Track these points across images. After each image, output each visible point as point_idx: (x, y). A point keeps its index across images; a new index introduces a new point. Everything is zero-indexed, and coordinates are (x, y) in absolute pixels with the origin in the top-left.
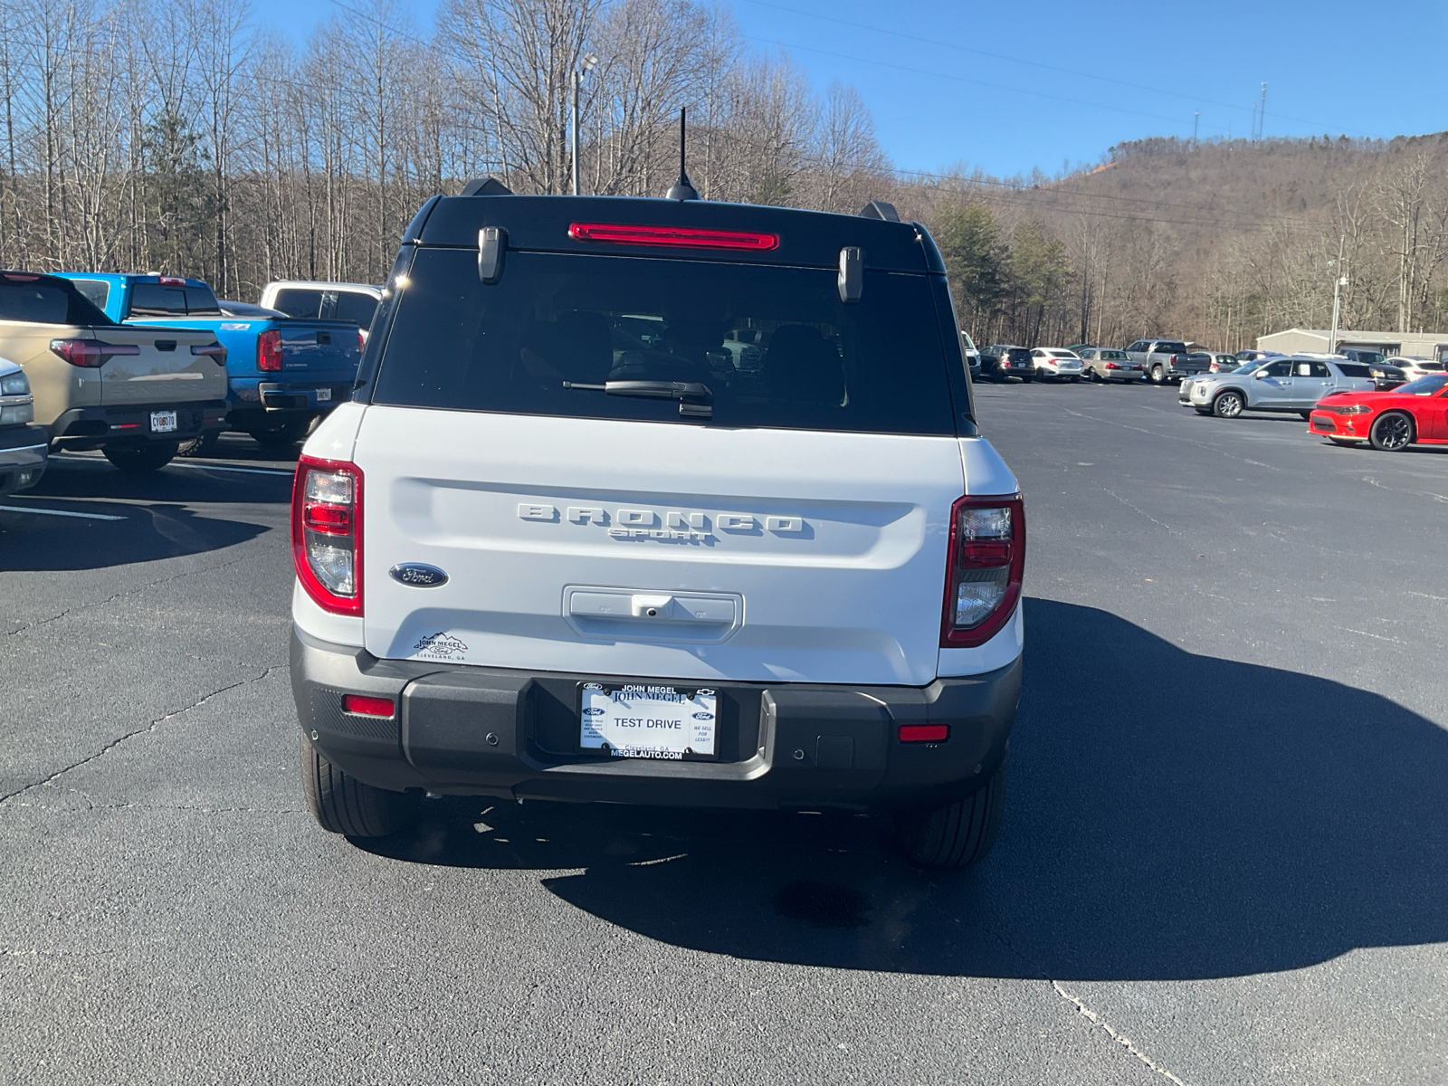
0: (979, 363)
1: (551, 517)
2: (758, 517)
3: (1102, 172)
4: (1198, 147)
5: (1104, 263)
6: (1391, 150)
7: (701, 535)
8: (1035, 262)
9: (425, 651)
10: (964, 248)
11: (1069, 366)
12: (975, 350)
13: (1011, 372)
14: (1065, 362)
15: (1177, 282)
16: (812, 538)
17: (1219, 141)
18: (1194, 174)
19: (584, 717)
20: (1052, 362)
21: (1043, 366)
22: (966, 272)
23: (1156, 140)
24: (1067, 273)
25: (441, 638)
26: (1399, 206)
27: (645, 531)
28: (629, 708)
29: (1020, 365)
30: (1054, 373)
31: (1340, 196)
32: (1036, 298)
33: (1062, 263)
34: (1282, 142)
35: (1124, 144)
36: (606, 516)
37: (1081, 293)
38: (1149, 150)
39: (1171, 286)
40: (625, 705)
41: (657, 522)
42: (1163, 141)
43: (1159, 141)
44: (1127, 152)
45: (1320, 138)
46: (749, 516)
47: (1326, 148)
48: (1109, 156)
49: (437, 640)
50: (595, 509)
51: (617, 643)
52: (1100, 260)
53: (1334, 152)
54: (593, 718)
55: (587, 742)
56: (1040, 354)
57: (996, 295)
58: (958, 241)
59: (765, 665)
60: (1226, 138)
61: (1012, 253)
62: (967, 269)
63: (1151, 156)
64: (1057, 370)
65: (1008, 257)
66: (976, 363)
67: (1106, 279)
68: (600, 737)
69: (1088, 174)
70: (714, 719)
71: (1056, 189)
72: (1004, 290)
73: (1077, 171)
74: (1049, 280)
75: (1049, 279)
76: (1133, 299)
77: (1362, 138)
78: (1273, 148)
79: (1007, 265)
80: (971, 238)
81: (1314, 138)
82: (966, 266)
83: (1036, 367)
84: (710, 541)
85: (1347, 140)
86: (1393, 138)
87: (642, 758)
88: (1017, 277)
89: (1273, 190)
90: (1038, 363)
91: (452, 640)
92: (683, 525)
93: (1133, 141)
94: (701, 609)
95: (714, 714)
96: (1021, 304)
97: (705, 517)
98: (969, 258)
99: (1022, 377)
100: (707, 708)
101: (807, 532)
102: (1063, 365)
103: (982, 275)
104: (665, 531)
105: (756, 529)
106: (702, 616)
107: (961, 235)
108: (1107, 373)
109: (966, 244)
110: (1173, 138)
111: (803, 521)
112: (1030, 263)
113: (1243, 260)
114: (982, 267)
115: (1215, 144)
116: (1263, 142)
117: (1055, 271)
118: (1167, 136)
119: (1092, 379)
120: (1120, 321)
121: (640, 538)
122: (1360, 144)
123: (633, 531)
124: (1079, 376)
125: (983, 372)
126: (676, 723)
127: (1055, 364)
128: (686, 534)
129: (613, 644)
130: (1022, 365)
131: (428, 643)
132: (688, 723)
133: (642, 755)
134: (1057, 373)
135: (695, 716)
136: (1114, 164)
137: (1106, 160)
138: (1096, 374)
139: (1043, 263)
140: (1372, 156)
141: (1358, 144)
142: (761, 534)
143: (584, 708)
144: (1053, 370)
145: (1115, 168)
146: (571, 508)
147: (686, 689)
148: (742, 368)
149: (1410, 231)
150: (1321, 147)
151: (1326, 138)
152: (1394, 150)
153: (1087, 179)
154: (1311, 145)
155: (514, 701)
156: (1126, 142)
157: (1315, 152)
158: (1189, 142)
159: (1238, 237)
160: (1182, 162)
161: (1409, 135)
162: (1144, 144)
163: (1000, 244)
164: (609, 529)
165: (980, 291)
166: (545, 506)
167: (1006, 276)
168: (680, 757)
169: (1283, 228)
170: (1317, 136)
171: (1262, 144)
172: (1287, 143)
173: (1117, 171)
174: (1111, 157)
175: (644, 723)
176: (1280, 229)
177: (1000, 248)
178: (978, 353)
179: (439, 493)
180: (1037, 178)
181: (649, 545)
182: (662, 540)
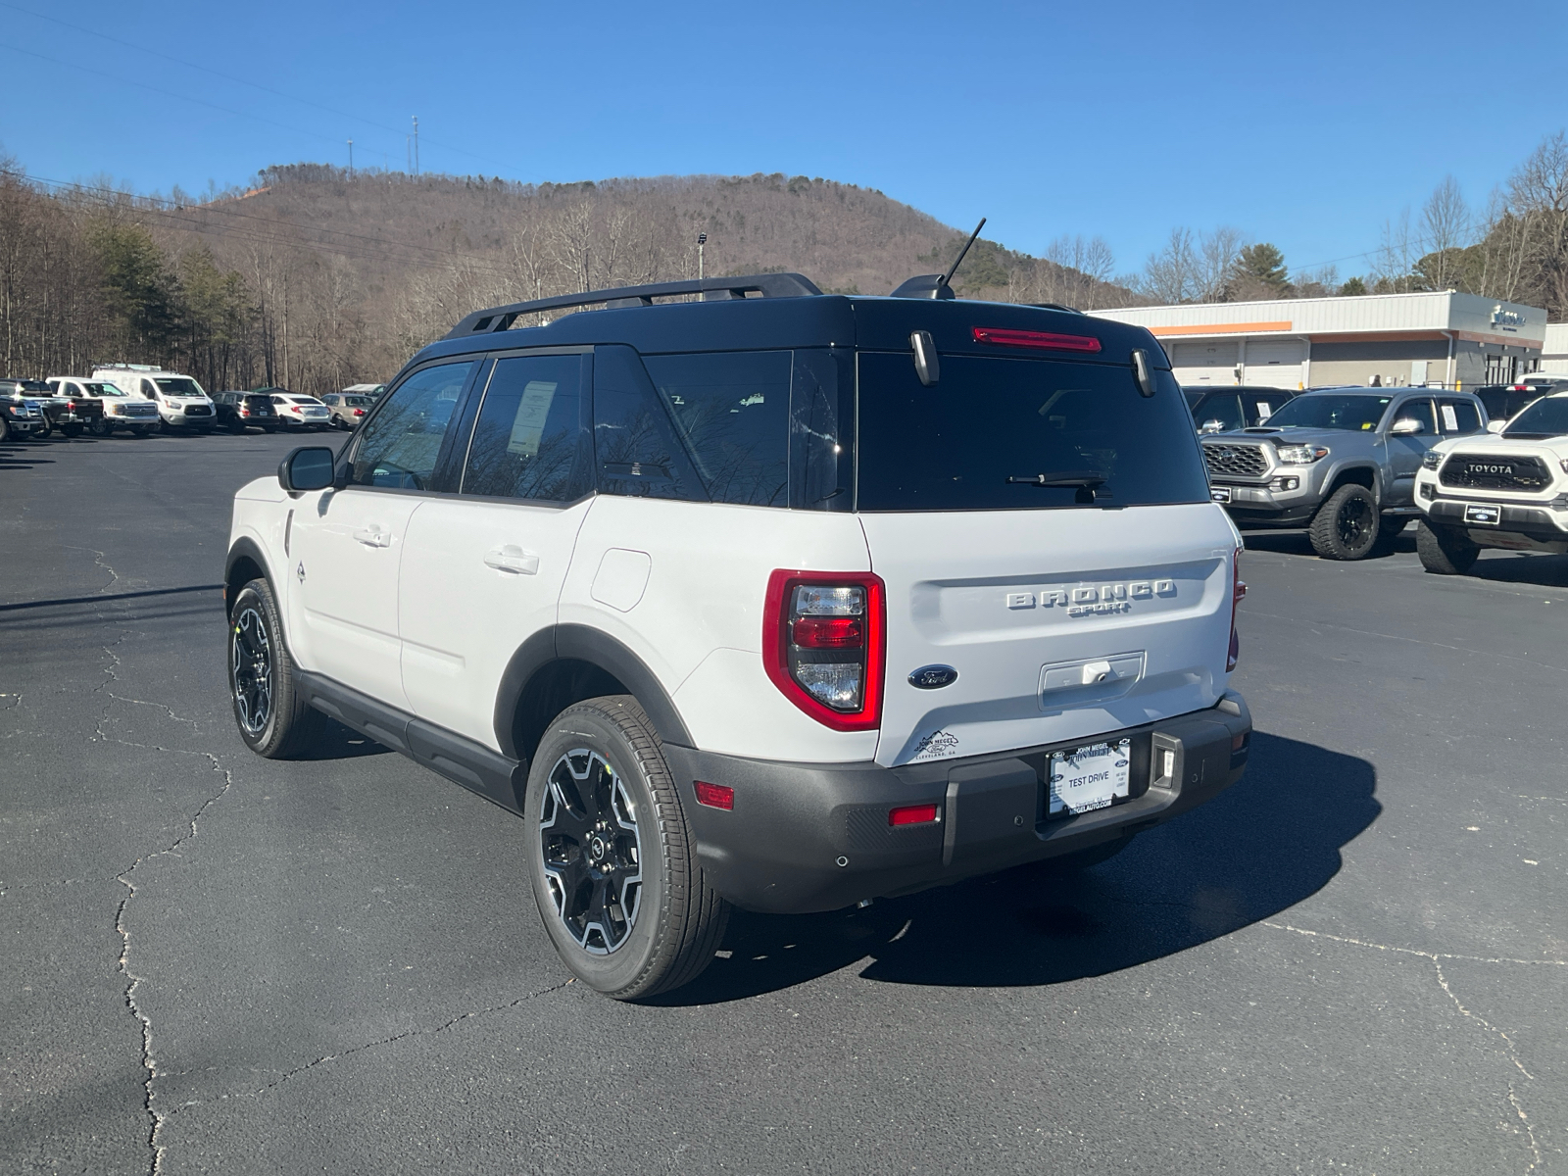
0: (214, 413)
1: (1030, 603)
2: (1151, 582)
3: (254, 197)
4: (355, 177)
5: (281, 298)
6: (541, 195)
7: (1122, 604)
8: (212, 295)
9: (924, 752)
10: (124, 277)
11: (315, 413)
12: (206, 397)
13: (250, 421)
14: (310, 409)
15: (365, 320)
16: (1177, 595)
17: (377, 173)
18: (355, 206)
19: (1052, 784)
20: (295, 410)
21: (285, 414)
22: (132, 305)
23: (310, 166)
24: (251, 309)
25: (938, 737)
26: (570, 252)
28: (1078, 768)
29: (261, 413)
30: (299, 421)
31: (515, 239)
32: (219, 336)
33: (244, 297)
34: (440, 179)
35: (275, 168)
36: (1066, 597)
37: (261, 331)
38: (304, 176)
39: (359, 324)
40: (1076, 766)
41: (1097, 597)
42: (319, 167)
43: (313, 168)
44: (280, 177)
45: (475, 179)
46: (1146, 583)
47: (482, 189)
48: (260, 180)
49: (933, 740)
50: (1059, 591)
51: (1064, 712)
52: (277, 294)
53: (490, 192)
54: (1057, 784)
55: (1053, 808)
56: (280, 401)
57: (169, 331)
58: (115, 269)
60: (383, 170)
61: (181, 284)
62: (131, 301)
63: (306, 183)
64: (302, 418)
65: (179, 289)
66: (210, 412)
67: (286, 315)
68: (1060, 800)
69: (239, 198)
70: (1128, 765)
71: (204, 210)
72: (178, 326)
73: (225, 193)
74: (232, 316)
75: (230, 315)
76: (320, 338)
77: (514, 181)
78: (431, 185)
79: (178, 298)
80: (130, 265)
81: (469, 177)
82: (128, 297)
83: (279, 414)
84: (1127, 609)
85: (501, 182)
86: (541, 184)
87: (1089, 811)
88: (194, 312)
89: (438, 228)
90: (281, 410)
91: (946, 737)
92: (1112, 597)
93: (285, 165)
94: (1123, 668)
95: (1128, 760)
96: (203, 342)
97: (1123, 588)
98: (131, 286)
99: (263, 427)
100: (1124, 755)
101: (1175, 591)
102: (308, 413)
103: (149, 308)
104: (1102, 605)
105: (1150, 594)
106: (1122, 675)
107: (117, 261)
108: (355, 420)
109: (125, 272)
110: (328, 166)
111: (1173, 582)
112: (207, 296)
113: (431, 299)
114: (148, 299)
115: (373, 176)
116: (421, 178)
117: (238, 305)
118: (322, 163)
119: (340, 427)
120: (309, 362)
121: (1087, 613)
122: (513, 187)
123: (1082, 608)
124: (327, 424)
125: (219, 422)
126: (1106, 774)
127: (300, 412)
128: (1113, 605)
129: (1060, 714)
130: (263, 414)
131: (927, 744)
132: (1113, 771)
133: (1088, 809)
134: (303, 421)
135: (1118, 765)
136: (267, 189)
137: (257, 183)
138: (343, 421)
139: (222, 297)
140: (525, 199)
141: (511, 188)
142: (1152, 597)
143: (1053, 776)
144: (299, 418)
145: (268, 193)
146: (1044, 593)
147: (1112, 741)
149: (583, 276)
150: (477, 187)
151: (482, 179)
152: (543, 196)
153: (237, 203)
154: (468, 184)
156: (277, 166)
157: (472, 192)
158: (345, 172)
159: (422, 276)
160: (340, 193)
161: (555, 183)
162: (297, 170)
163: (167, 274)
164: (1068, 609)
165: (151, 327)
166: (1025, 593)
167: (179, 309)
168: (1109, 803)
169: (465, 267)
170: (472, 176)
171: (420, 180)
172: (445, 180)
173: (271, 196)
174: (262, 182)
175: (1087, 780)
176: (462, 268)
177: (166, 278)
178: (211, 401)
179: (946, 593)
180: (177, 197)
181: (1092, 619)
182: (1099, 613)
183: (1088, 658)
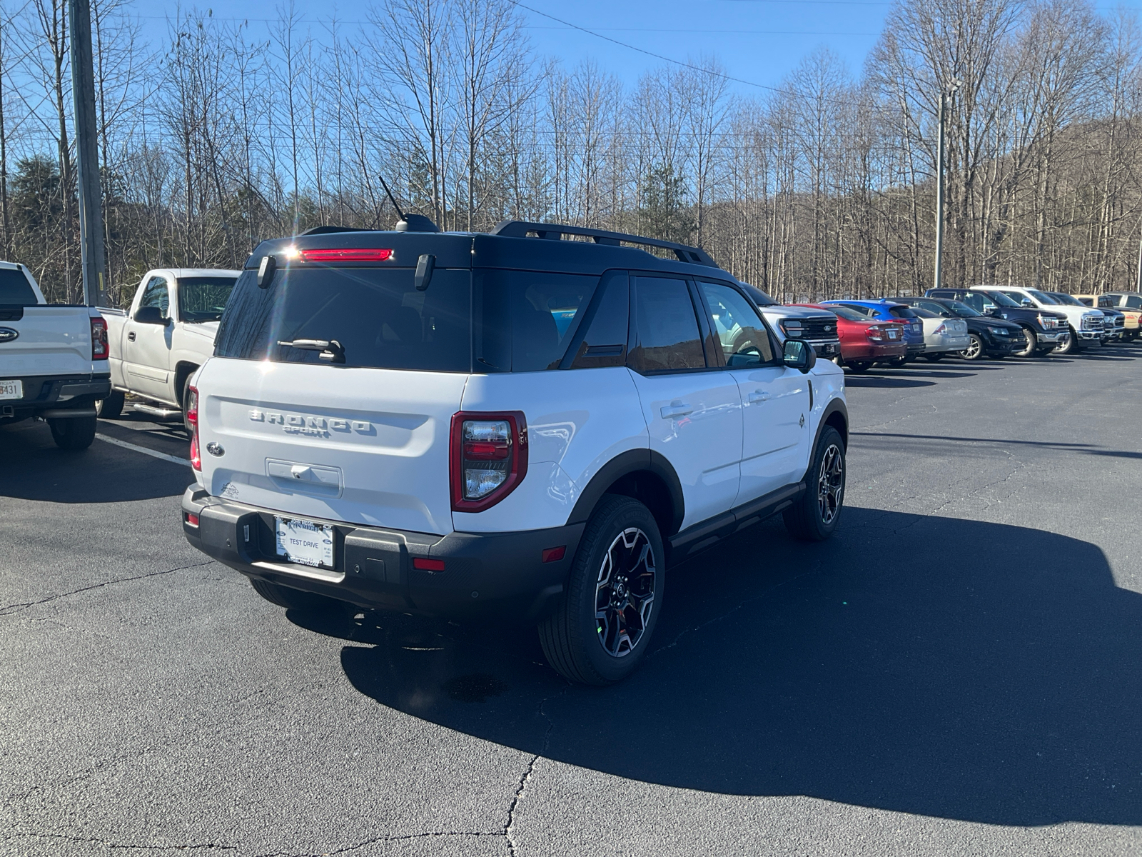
1: (260, 419)
2: (348, 421)
7: (322, 431)
16: (376, 436)
19: (277, 536)
27: (297, 428)
28: (296, 533)
36: (282, 419)
40: (294, 531)
41: (303, 423)
46: (343, 421)
49: (228, 487)
50: (277, 414)
51: (294, 494)
54: (281, 537)
55: (280, 552)
59: (362, 514)
68: (284, 549)
70: (332, 544)
84: (327, 435)
91: (233, 488)
92: (314, 426)
94: (325, 476)
95: (332, 541)
97: (324, 420)
100: (329, 537)
101: (372, 432)
104: (307, 429)
105: (347, 429)
106: (324, 480)
111: (371, 425)
121: (296, 432)
123: (293, 428)
126: (316, 545)
128: (315, 431)
129: (292, 495)
132: (321, 545)
133: (301, 562)
135: (324, 541)
142: (350, 432)
143: (277, 531)
146: (269, 413)
148: (1082, 331)
155: (235, 522)
164: (284, 426)
166: (258, 412)
168: (317, 566)
175: (302, 543)
179: (223, 404)
181: (302, 437)
182: (306, 434)
183: (298, 462)
